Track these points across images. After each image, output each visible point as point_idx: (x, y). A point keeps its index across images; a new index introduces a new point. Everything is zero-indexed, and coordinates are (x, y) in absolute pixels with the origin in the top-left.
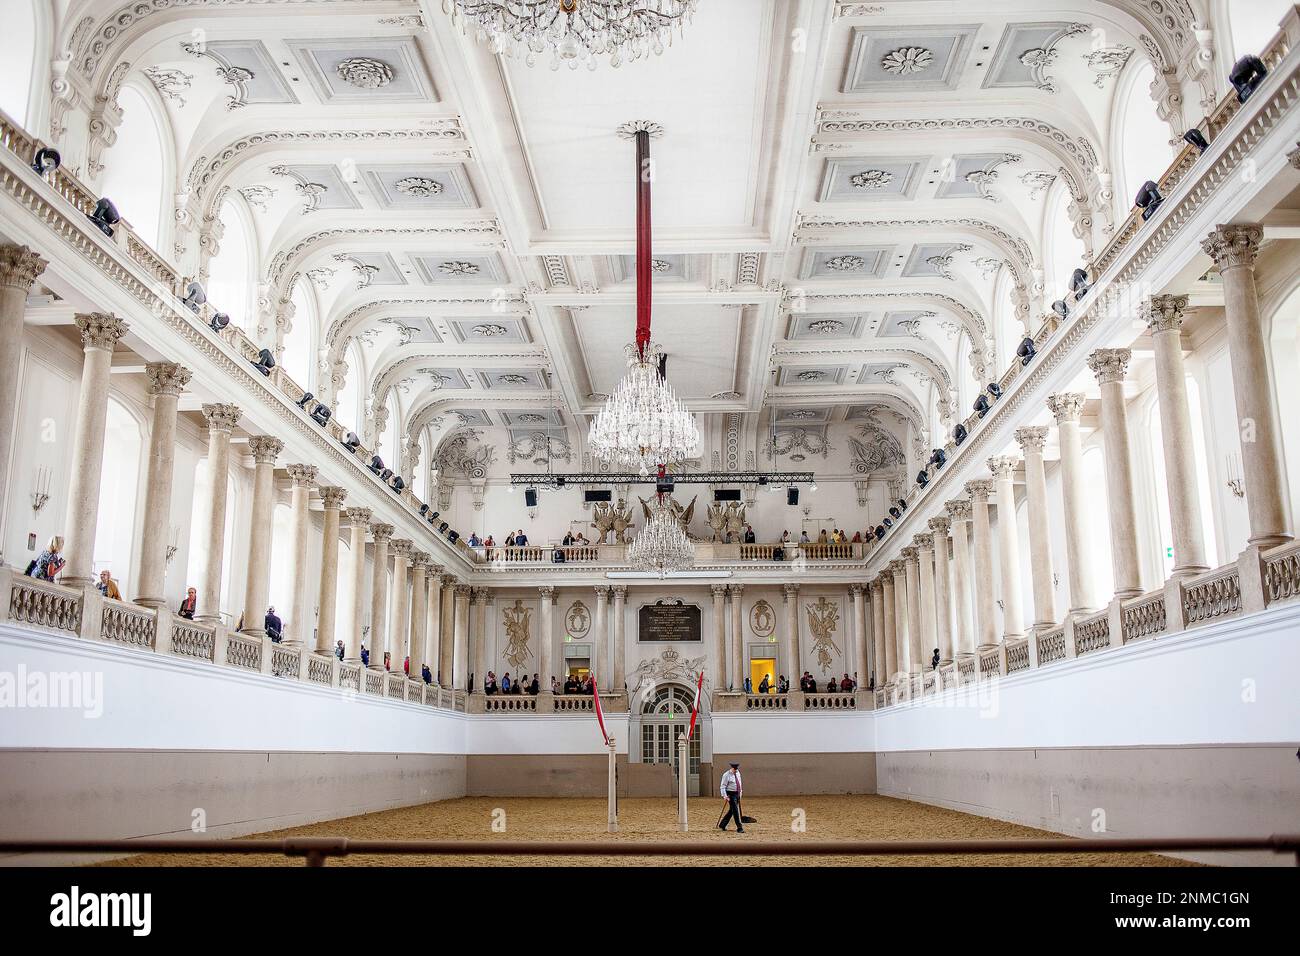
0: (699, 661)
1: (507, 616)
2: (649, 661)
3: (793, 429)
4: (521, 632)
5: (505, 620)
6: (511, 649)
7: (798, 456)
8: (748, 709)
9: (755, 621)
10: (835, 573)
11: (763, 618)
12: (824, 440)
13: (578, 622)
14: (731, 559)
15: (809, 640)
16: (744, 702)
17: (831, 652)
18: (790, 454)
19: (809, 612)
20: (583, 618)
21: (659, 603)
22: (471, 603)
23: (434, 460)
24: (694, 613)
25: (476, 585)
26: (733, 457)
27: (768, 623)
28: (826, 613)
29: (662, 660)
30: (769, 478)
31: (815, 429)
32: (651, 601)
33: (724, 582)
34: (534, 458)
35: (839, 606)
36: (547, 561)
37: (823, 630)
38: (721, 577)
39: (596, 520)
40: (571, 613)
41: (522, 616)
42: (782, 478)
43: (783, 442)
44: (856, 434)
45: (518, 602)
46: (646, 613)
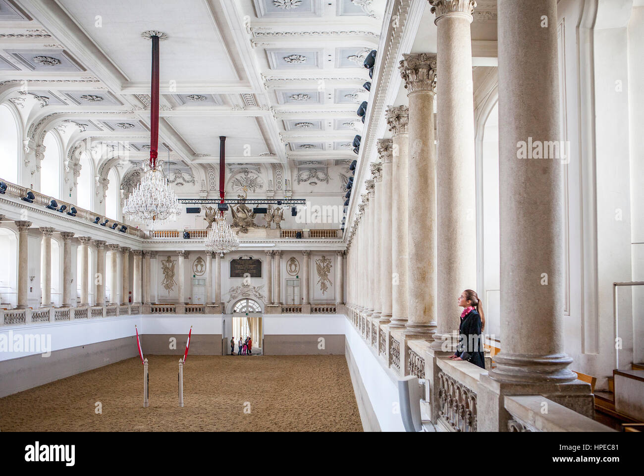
0: (260, 288)
1: (163, 264)
2: (235, 288)
3: (310, 170)
4: (170, 273)
5: (162, 266)
6: (165, 281)
7: (313, 183)
8: (282, 313)
9: (289, 268)
10: (329, 245)
11: (293, 266)
12: (327, 175)
13: (199, 268)
14: (275, 237)
15: (316, 278)
16: (280, 309)
17: (327, 284)
18: (309, 182)
19: (317, 264)
20: (202, 266)
21: (241, 258)
22: (142, 258)
23: (121, 185)
24: (258, 263)
25: (145, 249)
26: (279, 183)
27: (295, 269)
28: (325, 264)
29: (242, 287)
30: (283, 202)
31: (322, 169)
32: (237, 257)
33: (271, 249)
34: (176, 183)
35: (332, 260)
36: (181, 238)
37: (324, 272)
38: (270, 246)
39: (206, 216)
40: (196, 263)
41: (171, 264)
42: (289, 202)
43: (305, 175)
44: (343, 172)
45: (169, 257)
46: (233, 263)
